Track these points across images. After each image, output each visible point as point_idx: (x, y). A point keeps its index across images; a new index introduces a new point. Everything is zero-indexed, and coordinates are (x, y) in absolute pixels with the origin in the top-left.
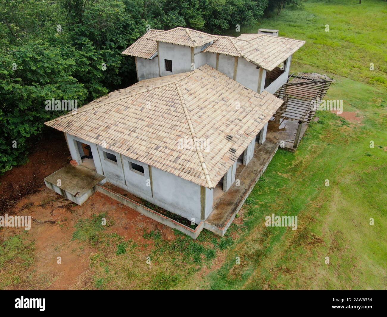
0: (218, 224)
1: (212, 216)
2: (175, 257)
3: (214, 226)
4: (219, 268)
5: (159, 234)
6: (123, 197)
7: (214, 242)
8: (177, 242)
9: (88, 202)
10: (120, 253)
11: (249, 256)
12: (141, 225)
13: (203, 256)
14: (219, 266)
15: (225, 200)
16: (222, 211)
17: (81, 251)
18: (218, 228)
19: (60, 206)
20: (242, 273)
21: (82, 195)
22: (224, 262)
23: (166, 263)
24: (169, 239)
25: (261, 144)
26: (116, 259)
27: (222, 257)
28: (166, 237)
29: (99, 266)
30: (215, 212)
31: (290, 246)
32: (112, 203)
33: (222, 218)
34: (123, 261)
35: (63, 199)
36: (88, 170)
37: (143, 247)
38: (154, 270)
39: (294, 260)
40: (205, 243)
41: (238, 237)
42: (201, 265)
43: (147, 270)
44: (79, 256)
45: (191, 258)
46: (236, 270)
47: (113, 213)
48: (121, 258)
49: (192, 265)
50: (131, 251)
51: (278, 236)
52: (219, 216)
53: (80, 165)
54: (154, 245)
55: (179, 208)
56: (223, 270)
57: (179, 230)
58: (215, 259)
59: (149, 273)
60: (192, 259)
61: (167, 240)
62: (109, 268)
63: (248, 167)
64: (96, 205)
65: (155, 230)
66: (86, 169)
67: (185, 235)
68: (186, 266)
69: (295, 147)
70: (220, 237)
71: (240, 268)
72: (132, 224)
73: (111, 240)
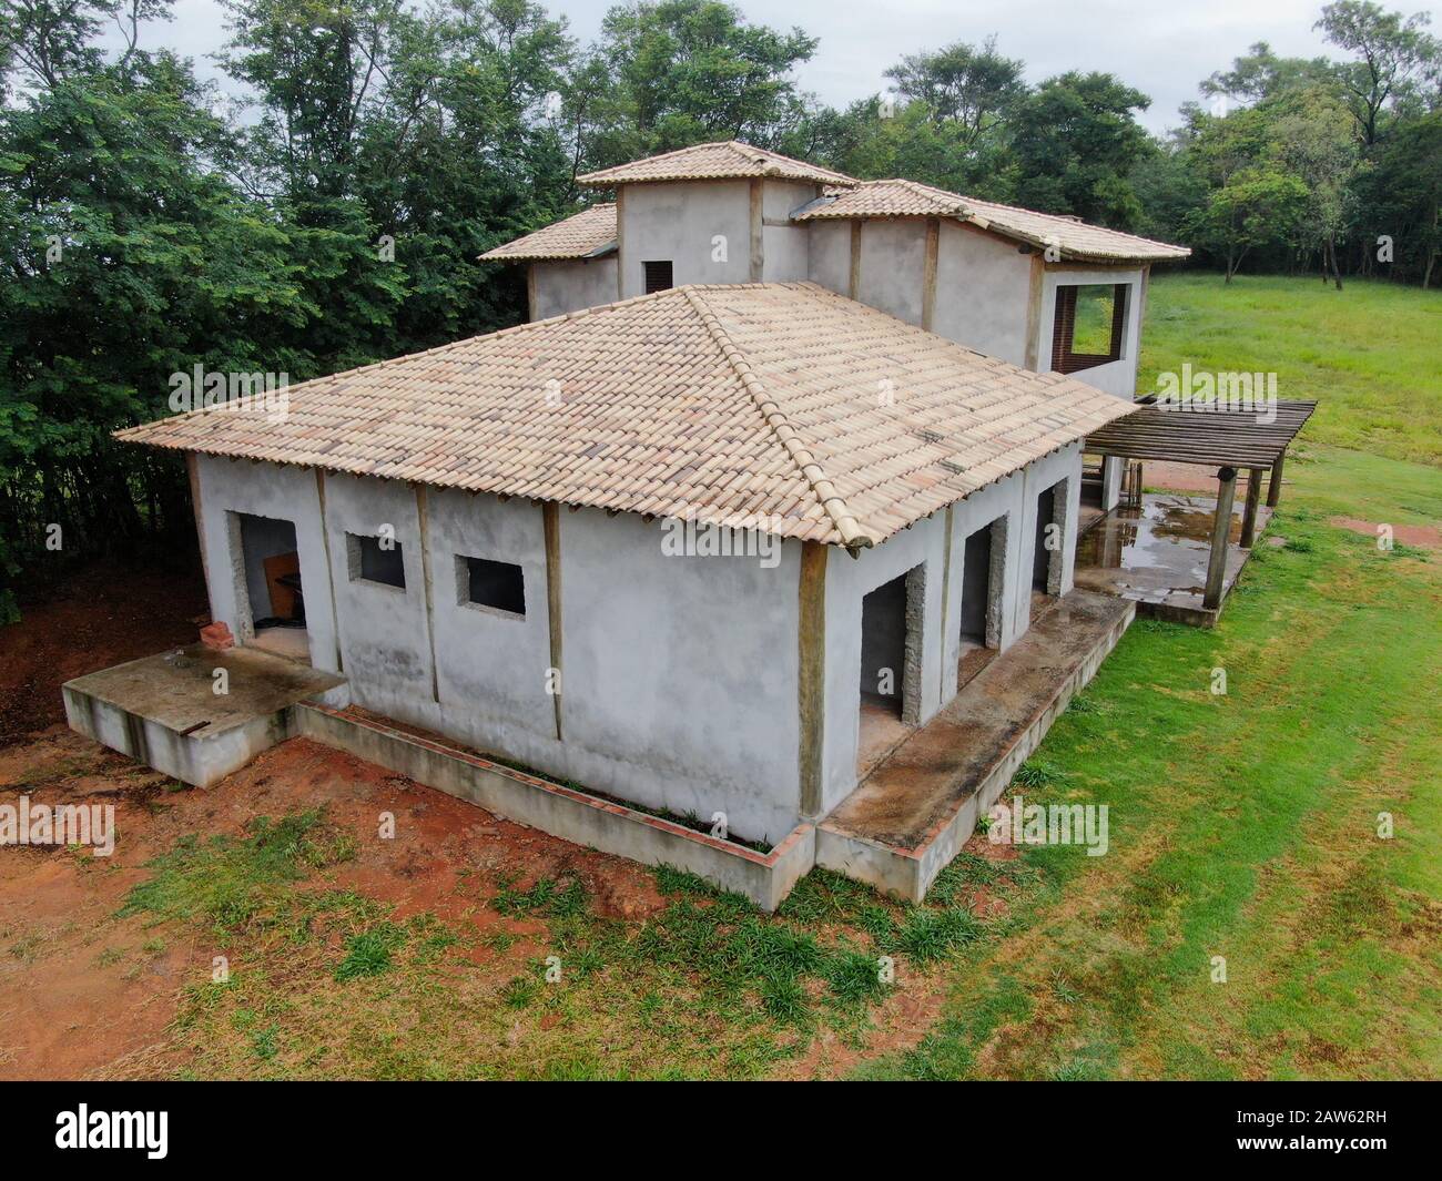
0: (891, 835)
1: (858, 809)
2: (660, 993)
3: (871, 841)
4: (910, 1046)
5: (579, 895)
6: (415, 741)
7: (870, 923)
8: (671, 921)
9: (244, 774)
10: (354, 970)
11: (1077, 983)
12: (490, 858)
13: (814, 986)
14: (908, 1037)
15: (915, 754)
16: (906, 789)
17: (147, 958)
18: (892, 850)
19: (104, 789)
20: (1052, 1069)
21: (221, 734)
22: (934, 1017)
23: (607, 1020)
24: (628, 908)
25: (1057, 595)
26: (330, 996)
27: (923, 995)
28: (614, 901)
29: (226, 1026)
30: (873, 792)
31: (1299, 944)
32: (356, 775)
33: (911, 813)
34: (364, 1008)
35: (129, 769)
36: (274, 659)
37: (485, 947)
38: (531, 1051)
39: (1347, 1002)
40: (826, 929)
41: (1000, 908)
42: (805, 1030)
43: (496, 1047)
44: (132, 980)
45: (750, 996)
46: (1014, 1052)
47: (355, 813)
48: (356, 994)
49: (756, 1030)
50: (414, 964)
51: (1216, 903)
52: (894, 806)
53: (244, 645)
54: (544, 941)
55: (685, 772)
56: (933, 1055)
57: (681, 869)
58: (886, 1002)
59: (504, 1063)
60: (752, 1003)
61: (620, 913)
62: (281, 1036)
63: (1009, 658)
64: (279, 785)
65: (560, 876)
66: (266, 656)
67: (715, 893)
68: (720, 1032)
69: (1211, 602)
70: (905, 905)
71: (1038, 1040)
72: (442, 855)
73: (320, 916)
